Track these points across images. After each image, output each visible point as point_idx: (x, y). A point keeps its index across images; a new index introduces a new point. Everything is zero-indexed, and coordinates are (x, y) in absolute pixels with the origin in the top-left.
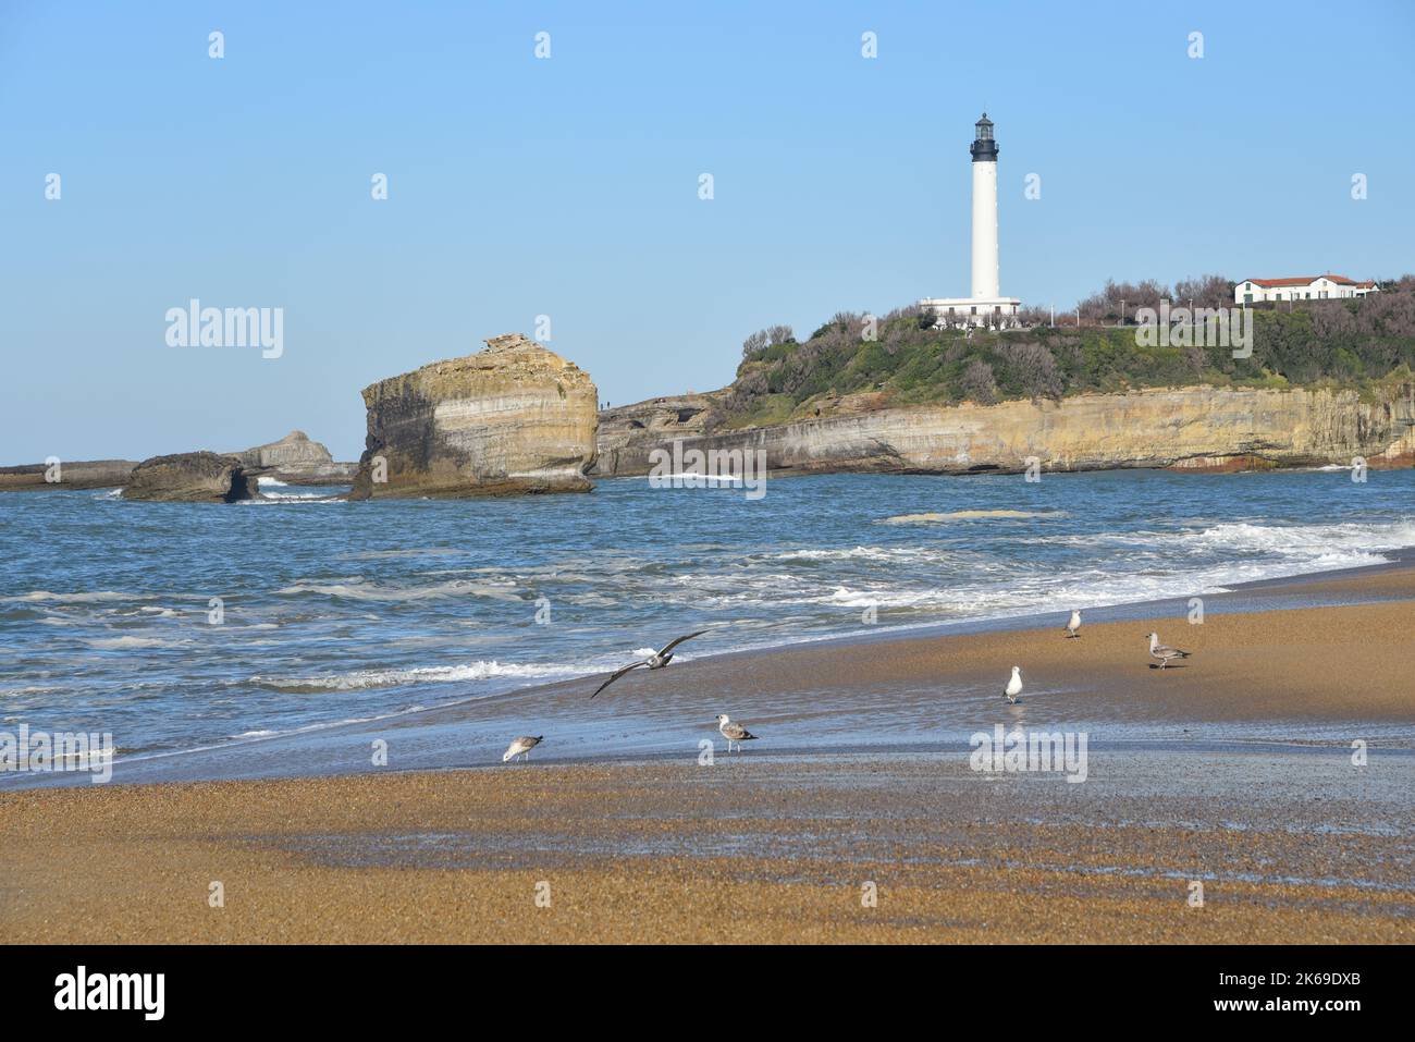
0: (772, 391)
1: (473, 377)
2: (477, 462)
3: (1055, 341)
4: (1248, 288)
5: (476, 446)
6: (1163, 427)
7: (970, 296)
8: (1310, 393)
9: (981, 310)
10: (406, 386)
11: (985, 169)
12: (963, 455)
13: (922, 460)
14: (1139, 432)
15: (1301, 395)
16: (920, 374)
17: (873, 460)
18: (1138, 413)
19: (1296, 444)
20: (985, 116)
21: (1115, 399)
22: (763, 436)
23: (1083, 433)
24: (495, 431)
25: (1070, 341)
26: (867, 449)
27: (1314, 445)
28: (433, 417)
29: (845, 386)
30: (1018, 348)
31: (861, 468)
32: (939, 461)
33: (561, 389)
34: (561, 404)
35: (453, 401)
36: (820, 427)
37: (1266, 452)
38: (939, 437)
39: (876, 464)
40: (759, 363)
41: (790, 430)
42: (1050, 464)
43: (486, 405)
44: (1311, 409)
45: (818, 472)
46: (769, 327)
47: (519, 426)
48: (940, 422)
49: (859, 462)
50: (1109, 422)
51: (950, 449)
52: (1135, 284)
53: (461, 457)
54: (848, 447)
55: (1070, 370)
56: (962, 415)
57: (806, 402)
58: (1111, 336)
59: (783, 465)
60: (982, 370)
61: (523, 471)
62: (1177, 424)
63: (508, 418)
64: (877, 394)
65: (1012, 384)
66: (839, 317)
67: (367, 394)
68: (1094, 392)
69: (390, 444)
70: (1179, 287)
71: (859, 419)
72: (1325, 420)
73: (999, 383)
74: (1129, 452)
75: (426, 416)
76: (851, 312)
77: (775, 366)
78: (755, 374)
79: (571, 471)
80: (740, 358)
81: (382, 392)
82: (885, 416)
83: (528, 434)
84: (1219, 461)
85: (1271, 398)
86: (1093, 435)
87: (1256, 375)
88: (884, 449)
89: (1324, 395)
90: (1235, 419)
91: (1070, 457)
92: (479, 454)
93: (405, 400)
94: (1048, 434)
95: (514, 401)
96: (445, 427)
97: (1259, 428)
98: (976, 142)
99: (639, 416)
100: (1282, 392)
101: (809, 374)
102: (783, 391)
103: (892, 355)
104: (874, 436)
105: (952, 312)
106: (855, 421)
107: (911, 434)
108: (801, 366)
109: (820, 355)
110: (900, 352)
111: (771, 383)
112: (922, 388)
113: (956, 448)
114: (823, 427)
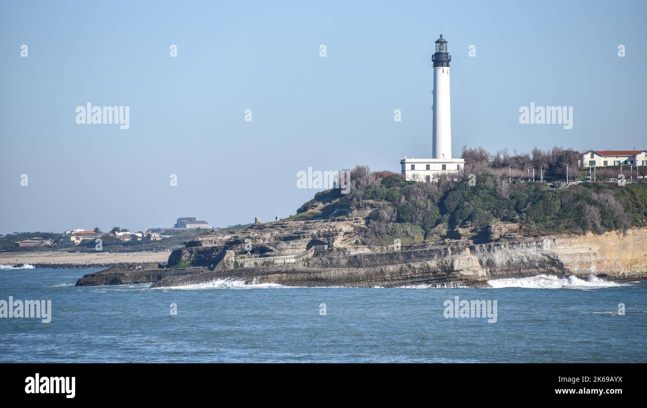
4: (592, 156)
11: (444, 73)
12: (594, 267)
13: (575, 270)
20: (441, 36)
21: (644, 232)
23: (633, 254)
38: (581, 255)
42: (620, 274)
48: (579, 246)
56: (588, 240)
71: (537, 242)
88: (554, 262)
98: (435, 54)
101: (429, 209)
102: (411, 221)
103: (506, 199)
104: (547, 253)
105: (428, 168)
106: (534, 244)
107: (568, 253)
108: (422, 203)
109: (429, 197)
110: (512, 198)
111: (401, 215)
112: (552, 222)
113: (590, 263)
114: (508, 246)
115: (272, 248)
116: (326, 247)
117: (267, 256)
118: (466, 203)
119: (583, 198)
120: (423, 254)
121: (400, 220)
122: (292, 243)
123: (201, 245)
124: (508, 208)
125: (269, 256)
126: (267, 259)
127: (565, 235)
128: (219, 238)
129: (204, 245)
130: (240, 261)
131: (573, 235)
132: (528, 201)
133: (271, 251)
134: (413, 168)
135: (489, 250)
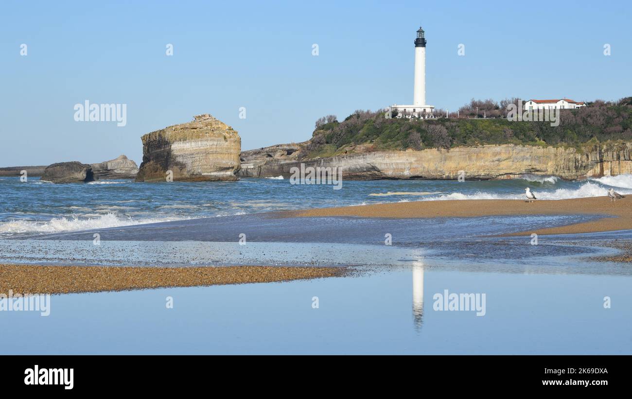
0: (327, 143)
1: (189, 131)
2: (189, 168)
3: (448, 124)
4: (531, 103)
5: (188, 161)
6: (493, 161)
7: (413, 104)
8: (555, 149)
9: (417, 110)
10: (160, 135)
11: (420, 50)
12: (407, 172)
13: (390, 173)
14: (483, 163)
15: (552, 149)
16: (390, 137)
17: (369, 173)
18: (482, 155)
19: (549, 170)
21: (473, 149)
22: (323, 162)
23: (459, 163)
24: (197, 155)
25: (454, 124)
26: (366, 168)
27: (557, 171)
28: (170, 149)
29: (358, 141)
30: (432, 127)
31: (364, 176)
32: (397, 174)
33: (225, 138)
34: (225, 144)
35: (179, 142)
37: (536, 173)
38: (397, 164)
39: (370, 175)
40: (322, 131)
41: (334, 159)
42: (444, 176)
43: (193, 144)
44: (556, 155)
46: (327, 115)
47: (207, 153)
48: (398, 157)
49: (363, 173)
50: (470, 158)
51: (402, 169)
52: (483, 101)
53: (182, 166)
54: (359, 167)
55: (454, 136)
56: (407, 154)
57: (341, 148)
58: (472, 122)
60: (416, 135)
61: (208, 173)
62: (499, 160)
63: (202, 149)
64: (371, 145)
65: (429, 141)
66: (357, 112)
67: (143, 138)
68: (464, 146)
69: (153, 160)
70: (502, 103)
71: (363, 156)
72: (561, 160)
73: (423, 141)
74: (478, 172)
75: (168, 148)
76: (362, 110)
77: (328, 132)
78: (320, 135)
79: (229, 173)
80: (314, 128)
81: (149, 138)
82: (375, 154)
83: (211, 157)
84: (516, 177)
85: (539, 150)
87: (533, 140)
88: (374, 168)
89: (561, 149)
90: (523, 159)
91: (453, 173)
92: (190, 165)
93: (159, 141)
94: (444, 163)
95: (205, 143)
96: (175, 153)
97: (534, 163)
99: (270, 152)
100: (543, 148)
104: (370, 163)
105: (405, 111)
107: (384, 162)
113: (404, 169)
114: (348, 158)
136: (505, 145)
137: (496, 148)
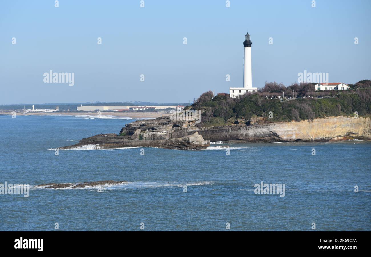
4: (319, 86)
6: (332, 128)
8: (365, 119)
11: (248, 49)
12: (294, 136)
13: (285, 138)
14: (328, 129)
15: (362, 119)
17: (270, 138)
18: (328, 124)
19: (360, 133)
20: (247, 33)
21: (323, 120)
22: (230, 130)
23: (317, 130)
26: (268, 134)
27: (364, 133)
31: (265, 140)
32: (289, 138)
36: (253, 127)
37: (352, 135)
38: (288, 131)
39: (270, 139)
41: (242, 128)
42: (310, 139)
44: (364, 123)
45: (251, 141)
48: (287, 127)
49: (265, 138)
50: (322, 127)
51: (291, 134)
54: (262, 134)
56: (292, 124)
59: (240, 139)
62: (336, 127)
64: (262, 118)
68: (320, 118)
71: (267, 126)
72: (368, 126)
73: (300, 115)
74: (325, 135)
82: (275, 125)
84: (341, 138)
86: (320, 130)
88: (275, 134)
90: (347, 125)
94: (310, 130)
97: (352, 129)
98: (245, 41)
99: (177, 123)
101: (228, 111)
102: (220, 116)
103: (260, 106)
104: (271, 131)
105: (240, 91)
106: (266, 126)
107: (281, 130)
108: (225, 109)
109: (228, 105)
110: (263, 106)
111: (215, 113)
112: (277, 116)
113: (293, 135)
114: (254, 128)
115: (156, 128)
116: (179, 128)
117: (154, 132)
118: (243, 108)
119: (292, 106)
120: (219, 131)
121: (215, 116)
122: (165, 126)
123: (131, 126)
124: (260, 110)
125: (155, 132)
126: (154, 133)
127: (281, 122)
128: (139, 123)
129: (132, 126)
130: (142, 134)
131: (285, 122)
132: (269, 107)
133: (156, 129)
134: (233, 91)
135: (246, 129)
136: (339, 117)
137: (334, 119)
